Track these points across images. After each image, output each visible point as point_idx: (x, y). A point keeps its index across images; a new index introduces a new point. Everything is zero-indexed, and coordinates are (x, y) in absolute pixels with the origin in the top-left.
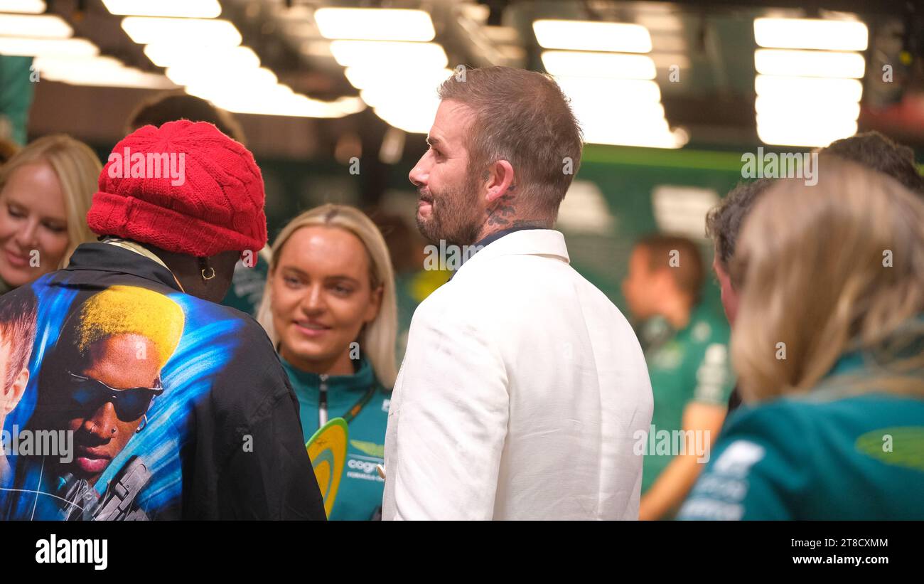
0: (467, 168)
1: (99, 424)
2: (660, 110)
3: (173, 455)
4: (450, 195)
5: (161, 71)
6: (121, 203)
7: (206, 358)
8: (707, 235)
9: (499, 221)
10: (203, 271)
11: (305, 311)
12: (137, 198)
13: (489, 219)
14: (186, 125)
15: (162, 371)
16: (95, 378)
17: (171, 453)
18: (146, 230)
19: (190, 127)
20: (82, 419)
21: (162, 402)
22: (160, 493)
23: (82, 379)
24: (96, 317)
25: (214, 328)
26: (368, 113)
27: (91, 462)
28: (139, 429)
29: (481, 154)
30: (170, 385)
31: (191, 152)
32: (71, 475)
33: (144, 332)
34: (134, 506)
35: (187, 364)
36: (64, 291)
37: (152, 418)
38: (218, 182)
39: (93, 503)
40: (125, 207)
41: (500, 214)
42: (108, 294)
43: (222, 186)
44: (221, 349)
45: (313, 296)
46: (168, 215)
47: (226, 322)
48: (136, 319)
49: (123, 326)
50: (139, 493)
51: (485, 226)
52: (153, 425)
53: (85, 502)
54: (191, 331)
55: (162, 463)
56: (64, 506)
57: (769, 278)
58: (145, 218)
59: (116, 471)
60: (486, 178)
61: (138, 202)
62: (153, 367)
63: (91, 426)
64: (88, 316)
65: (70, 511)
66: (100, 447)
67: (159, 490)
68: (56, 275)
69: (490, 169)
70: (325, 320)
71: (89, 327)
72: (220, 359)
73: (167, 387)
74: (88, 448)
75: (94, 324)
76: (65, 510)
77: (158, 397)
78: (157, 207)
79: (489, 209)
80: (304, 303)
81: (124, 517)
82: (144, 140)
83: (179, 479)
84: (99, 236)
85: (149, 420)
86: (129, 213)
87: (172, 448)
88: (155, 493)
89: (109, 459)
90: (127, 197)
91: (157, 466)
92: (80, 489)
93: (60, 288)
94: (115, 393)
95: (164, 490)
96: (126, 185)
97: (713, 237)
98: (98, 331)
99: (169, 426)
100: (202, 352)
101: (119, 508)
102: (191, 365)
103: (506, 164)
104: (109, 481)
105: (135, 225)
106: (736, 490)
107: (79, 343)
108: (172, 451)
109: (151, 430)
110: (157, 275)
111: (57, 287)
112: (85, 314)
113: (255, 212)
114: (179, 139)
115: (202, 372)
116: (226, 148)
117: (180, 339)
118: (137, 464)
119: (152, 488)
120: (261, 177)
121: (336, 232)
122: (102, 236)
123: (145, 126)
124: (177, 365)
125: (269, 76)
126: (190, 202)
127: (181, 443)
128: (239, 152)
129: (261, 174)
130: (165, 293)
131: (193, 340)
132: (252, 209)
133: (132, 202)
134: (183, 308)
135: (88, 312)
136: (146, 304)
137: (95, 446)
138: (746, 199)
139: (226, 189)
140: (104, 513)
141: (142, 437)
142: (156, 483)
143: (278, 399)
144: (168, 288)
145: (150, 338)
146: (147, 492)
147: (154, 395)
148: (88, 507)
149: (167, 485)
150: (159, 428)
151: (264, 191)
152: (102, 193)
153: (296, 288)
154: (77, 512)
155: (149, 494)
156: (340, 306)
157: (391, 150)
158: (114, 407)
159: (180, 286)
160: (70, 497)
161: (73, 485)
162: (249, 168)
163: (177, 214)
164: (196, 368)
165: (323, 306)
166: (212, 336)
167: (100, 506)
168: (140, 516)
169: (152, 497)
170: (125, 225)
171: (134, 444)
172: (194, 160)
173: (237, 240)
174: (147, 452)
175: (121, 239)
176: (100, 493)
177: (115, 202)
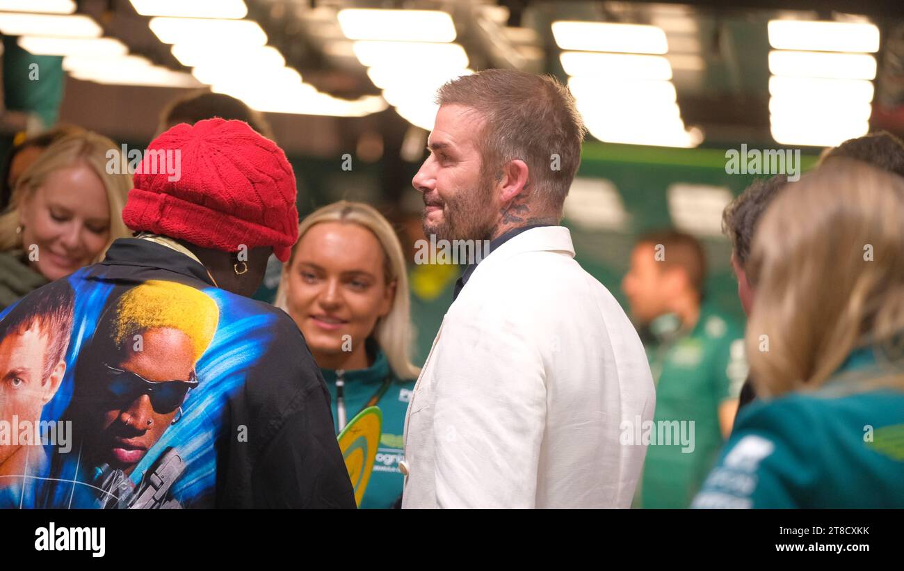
0: (481, 170)
1: (135, 416)
2: (676, 110)
3: (208, 447)
4: (464, 197)
5: (188, 70)
6: (155, 200)
7: (239, 353)
8: (723, 231)
9: (513, 220)
10: (235, 266)
11: (323, 305)
12: (170, 194)
13: (503, 219)
14: (219, 123)
15: (197, 364)
16: (131, 370)
17: (206, 445)
18: (178, 226)
19: (223, 125)
20: (119, 411)
21: (197, 395)
22: (193, 484)
23: (118, 372)
24: (132, 311)
25: (248, 322)
26: (390, 112)
27: (127, 453)
28: (174, 421)
29: (495, 156)
30: (205, 378)
31: (222, 150)
32: (107, 465)
33: (180, 326)
34: (169, 496)
35: (222, 357)
36: (100, 285)
37: (187, 410)
38: (250, 180)
39: (128, 492)
40: (158, 204)
41: (514, 213)
42: (144, 289)
43: (253, 183)
44: (255, 343)
45: (330, 290)
46: (201, 212)
47: (258, 316)
48: (171, 314)
49: (158, 320)
50: (174, 484)
51: (499, 225)
52: (188, 417)
53: (120, 492)
54: (225, 326)
55: (197, 454)
56: (100, 496)
57: (783, 275)
58: (178, 215)
59: (151, 462)
60: (499, 179)
61: (171, 198)
62: (188, 359)
63: (127, 418)
64: (124, 310)
65: (106, 500)
66: (136, 438)
67: (192, 481)
68: (91, 270)
69: (504, 169)
70: (342, 314)
71: (126, 320)
72: (254, 353)
73: (202, 380)
74: (124, 440)
75: (130, 318)
76: (101, 499)
77: (193, 390)
78: (189, 204)
79: (503, 209)
80: (321, 297)
81: (159, 506)
82: (178, 138)
83: (213, 470)
84: (134, 232)
85: (185, 412)
86: (162, 210)
87: (207, 440)
88: (189, 483)
89: (144, 450)
90: (160, 194)
91: (192, 457)
92: (116, 479)
93: (96, 282)
94: (151, 386)
95: (199, 480)
96: (159, 182)
97: (729, 233)
98: (134, 325)
99: (204, 418)
100: (236, 346)
101: (153, 498)
102: (225, 359)
103: (521, 163)
104: (144, 472)
105: (168, 221)
106: (745, 484)
107: (116, 336)
108: (206, 443)
109: (186, 422)
110: (191, 270)
111: (93, 282)
112: (121, 307)
113: (286, 208)
114: (211, 137)
115: (236, 366)
116: (258, 145)
117: (214, 334)
118: (172, 455)
119: (187, 478)
120: (293, 174)
121: (351, 228)
122: (137, 232)
123: (179, 125)
124: (211, 359)
125: (294, 75)
126: (222, 198)
127: (215, 435)
128: (271, 149)
129: (292, 171)
130: (200, 288)
131: (227, 334)
132: (283, 204)
133: (165, 199)
134: (217, 303)
135: (124, 306)
136: (180, 299)
137: (131, 437)
138: (761, 196)
139: (257, 185)
140: (140, 502)
141: (177, 429)
142: (190, 474)
143: (310, 393)
144: (203, 283)
145: (185, 332)
146: (182, 482)
147: (190, 388)
148: (123, 497)
149: (201, 477)
150: (193, 420)
151: (295, 187)
152: (137, 190)
153: (313, 284)
154: (113, 501)
155: (183, 485)
156: (357, 300)
157: (412, 148)
158: (150, 399)
159: (213, 281)
160: (106, 487)
161: (109, 474)
162: (280, 165)
163: (208, 210)
164: (231, 362)
165: (340, 300)
166: (246, 330)
167: (135, 496)
168: (175, 505)
169: (186, 488)
170: (158, 222)
171: (169, 435)
172: (225, 158)
173: (269, 236)
174: (182, 443)
175: (156, 235)
176: (136, 482)
177: (149, 199)
